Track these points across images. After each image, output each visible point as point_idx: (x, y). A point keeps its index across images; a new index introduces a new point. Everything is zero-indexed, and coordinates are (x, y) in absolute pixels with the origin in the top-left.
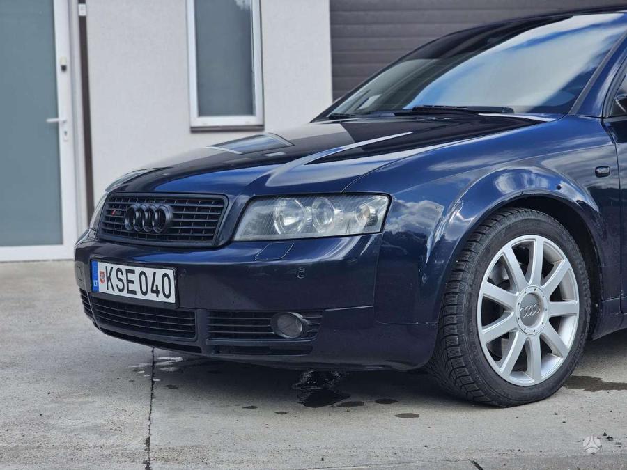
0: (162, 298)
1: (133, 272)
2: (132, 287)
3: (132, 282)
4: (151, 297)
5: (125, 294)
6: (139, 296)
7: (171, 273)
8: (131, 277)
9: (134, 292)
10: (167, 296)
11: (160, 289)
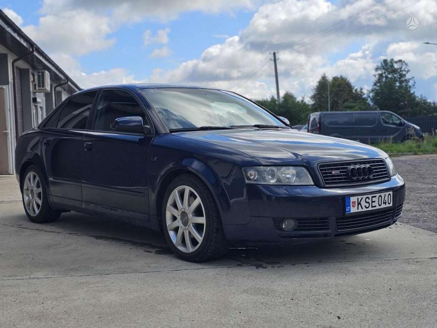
0: (387, 205)
1: (375, 197)
2: (374, 204)
3: (375, 202)
4: (383, 206)
5: (370, 209)
6: (378, 207)
7: (391, 193)
8: (374, 199)
9: (375, 206)
10: (389, 204)
11: (387, 201)
